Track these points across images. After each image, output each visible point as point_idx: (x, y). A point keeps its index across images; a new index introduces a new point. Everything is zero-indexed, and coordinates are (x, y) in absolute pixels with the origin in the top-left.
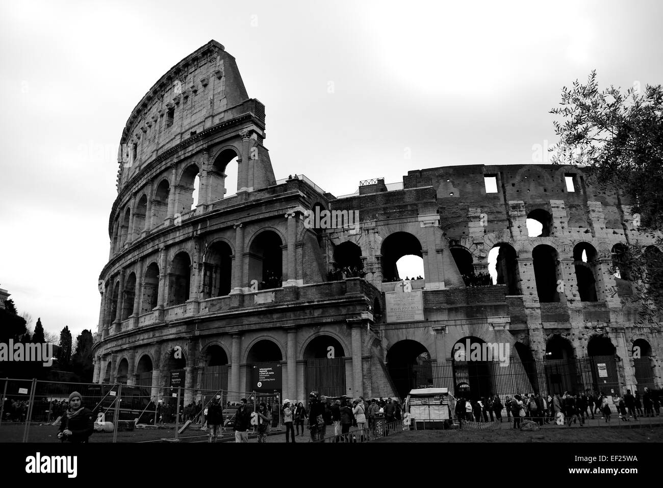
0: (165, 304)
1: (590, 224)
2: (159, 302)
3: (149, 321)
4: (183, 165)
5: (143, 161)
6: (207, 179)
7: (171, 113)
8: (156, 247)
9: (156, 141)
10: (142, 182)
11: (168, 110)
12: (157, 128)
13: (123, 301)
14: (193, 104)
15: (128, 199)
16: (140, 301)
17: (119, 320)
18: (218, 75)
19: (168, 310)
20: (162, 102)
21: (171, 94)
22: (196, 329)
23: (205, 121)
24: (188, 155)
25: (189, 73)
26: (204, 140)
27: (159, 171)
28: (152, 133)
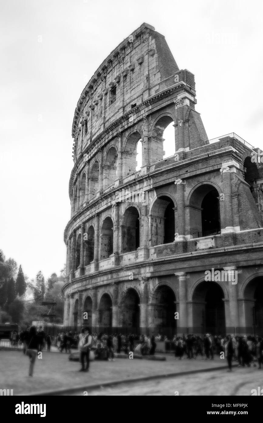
0: (120, 251)
2: (115, 250)
3: (107, 265)
4: (127, 134)
5: (93, 134)
6: (148, 144)
7: (113, 91)
8: (109, 204)
9: (103, 116)
10: (94, 151)
11: (110, 89)
12: (103, 105)
13: (85, 250)
14: (132, 81)
15: (83, 166)
16: (98, 249)
17: (83, 265)
18: (151, 53)
19: (122, 257)
20: (105, 82)
21: (112, 75)
22: (147, 272)
23: (142, 94)
24: (130, 125)
25: (126, 55)
26: (143, 110)
27: (107, 141)
28: (99, 110)
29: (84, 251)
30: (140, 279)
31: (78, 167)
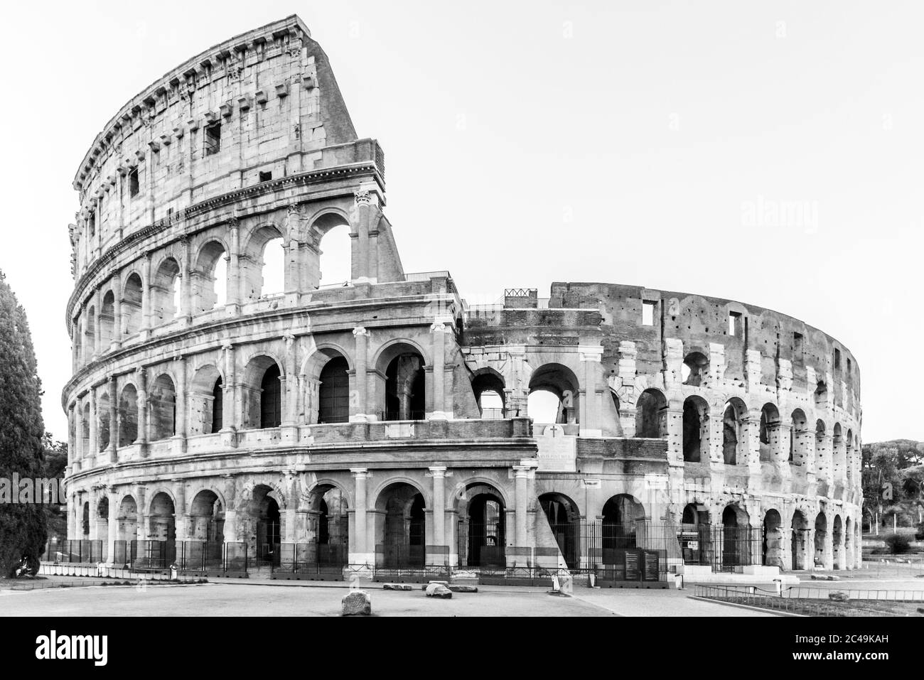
0: (239, 425)
1: (746, 377)
2: (227, 424)
3: (208, 445)
4: (251, 224)
6: (299, 255)
7: (214, 130)
8: (215, 344)
9: (187, 173)
10: (166, 237)
11: (206, 124)
12: (185, 150)
13: (148, 413)
14: (260, 124)
18: (308, 84)
20: (191, 104)
21: (210, 94)
22: (299, 463)
23: (286, 159)
24: (259, 209)
25: (246, 65)
26: (290, 191)
27: (202, 226)
28: (174, 157)
29: (146, 416)
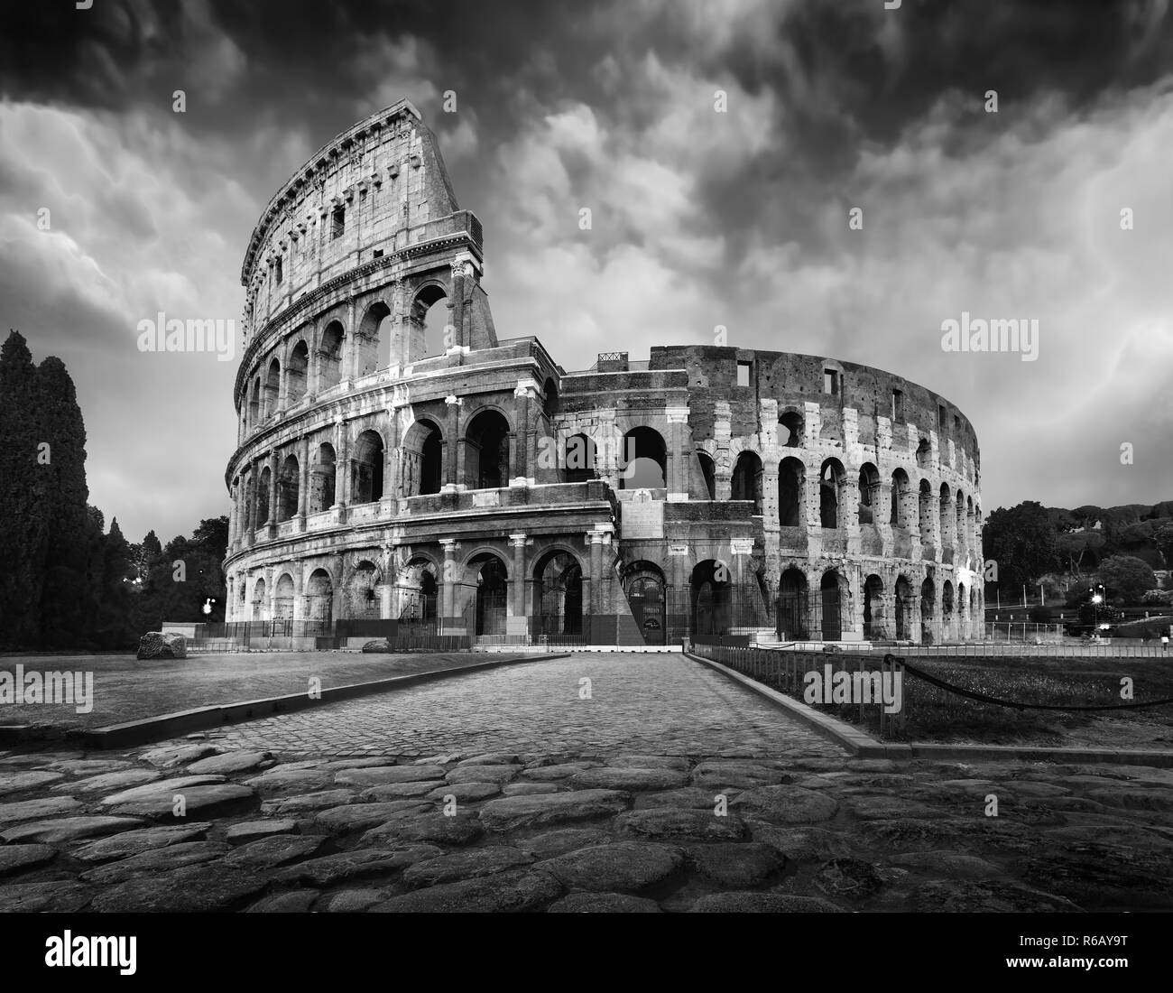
0: (347, 501)
1: (843, 436)
2: (338, 498)
3: (323, 523)
4: (365, 302)
5: (295, 287)
6: (404, 328)
7: (339, 214)
8: (330, 421)
9: (317, 258)
10: (298, 320)
11: (333, 209)
12: (317, 236)
13: (278, 495)
14: (376, 205)
15: (273, 344)
16: (307, 495)
17: (274, 521)
18: (415, 163)
19: (351, 510)
20: (323, 192)
21: (337, 181)
22: (395, 536)
23: (396, 236)
24: (371, 286)
25: (366, 150)
26: (396, 267)
27: (325, 307)
28: (309, 244)
29: (276, 497)
30: (383, 547)
31: (261, 345)
